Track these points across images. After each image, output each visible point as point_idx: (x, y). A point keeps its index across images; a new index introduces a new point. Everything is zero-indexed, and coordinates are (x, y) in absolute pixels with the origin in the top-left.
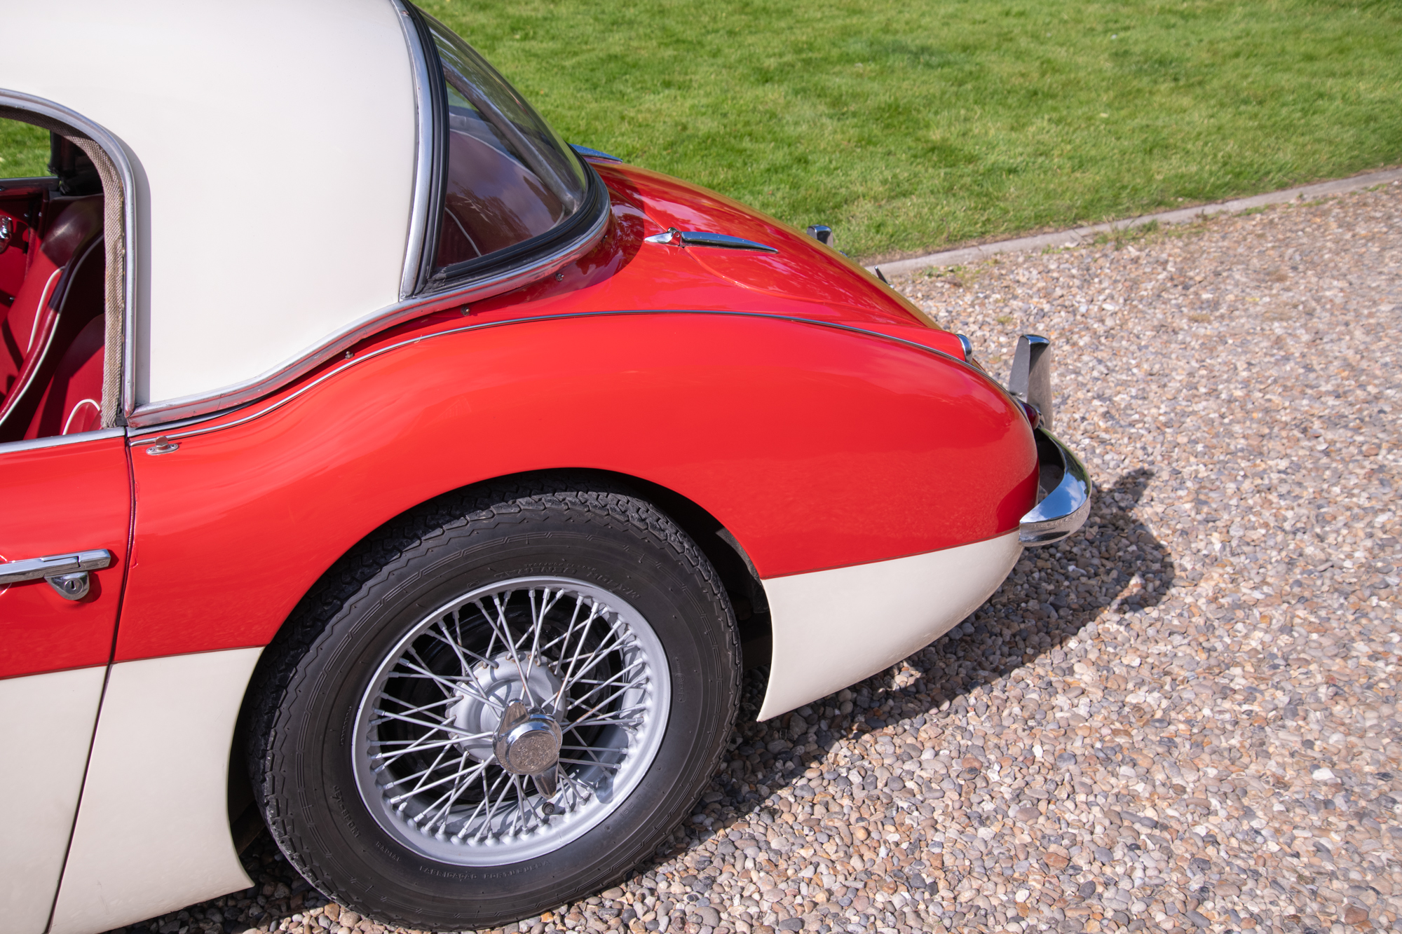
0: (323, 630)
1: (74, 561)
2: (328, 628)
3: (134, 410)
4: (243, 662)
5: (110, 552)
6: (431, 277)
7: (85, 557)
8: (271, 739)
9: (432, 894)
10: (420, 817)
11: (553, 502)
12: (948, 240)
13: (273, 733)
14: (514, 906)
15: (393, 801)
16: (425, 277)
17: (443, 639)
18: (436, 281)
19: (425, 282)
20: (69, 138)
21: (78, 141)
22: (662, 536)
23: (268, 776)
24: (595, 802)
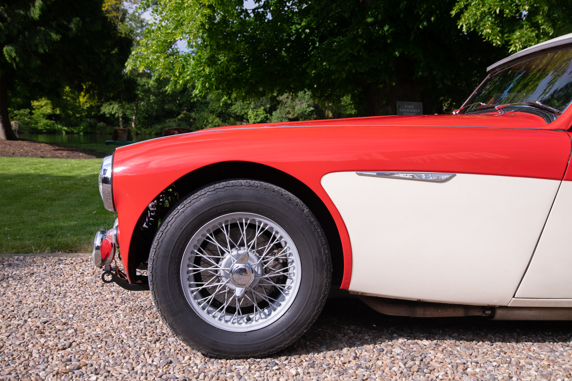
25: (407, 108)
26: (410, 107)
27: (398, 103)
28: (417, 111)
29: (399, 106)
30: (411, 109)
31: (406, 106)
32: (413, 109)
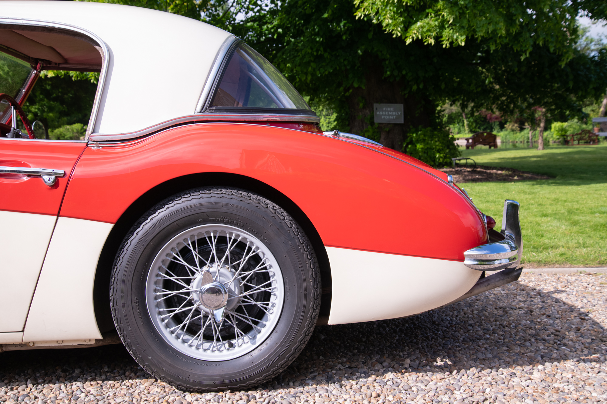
0: (140, 227)
1: (52, 171)
2: (141, 226)
3: (92, 134)
4: (105, 229)
5: (65, 172)
6: (209, 108)
7: (56, 171)
8: (115, 270)
9: (170, 362)
10: (173, 329)
11: (236, 193)
12: (599, 263)
13: (116, 267)
14: (204, 380)
15: (163, 316)
16: (206, 107)
17: (189, 247)
18: (210, 110)
19: (206, 109)
20: (95, 46)
21: (97, 48)
22: (282, 218)
23: (112, 287)
24: (249, 344)
25: (385, 111)
26: (389, 109)
27: (375, 105)
28: (398, 113)
29: (377, 109)
30: (391, 111)
31: (384, 109)
32: (392, 111)
